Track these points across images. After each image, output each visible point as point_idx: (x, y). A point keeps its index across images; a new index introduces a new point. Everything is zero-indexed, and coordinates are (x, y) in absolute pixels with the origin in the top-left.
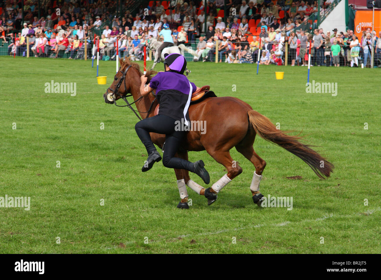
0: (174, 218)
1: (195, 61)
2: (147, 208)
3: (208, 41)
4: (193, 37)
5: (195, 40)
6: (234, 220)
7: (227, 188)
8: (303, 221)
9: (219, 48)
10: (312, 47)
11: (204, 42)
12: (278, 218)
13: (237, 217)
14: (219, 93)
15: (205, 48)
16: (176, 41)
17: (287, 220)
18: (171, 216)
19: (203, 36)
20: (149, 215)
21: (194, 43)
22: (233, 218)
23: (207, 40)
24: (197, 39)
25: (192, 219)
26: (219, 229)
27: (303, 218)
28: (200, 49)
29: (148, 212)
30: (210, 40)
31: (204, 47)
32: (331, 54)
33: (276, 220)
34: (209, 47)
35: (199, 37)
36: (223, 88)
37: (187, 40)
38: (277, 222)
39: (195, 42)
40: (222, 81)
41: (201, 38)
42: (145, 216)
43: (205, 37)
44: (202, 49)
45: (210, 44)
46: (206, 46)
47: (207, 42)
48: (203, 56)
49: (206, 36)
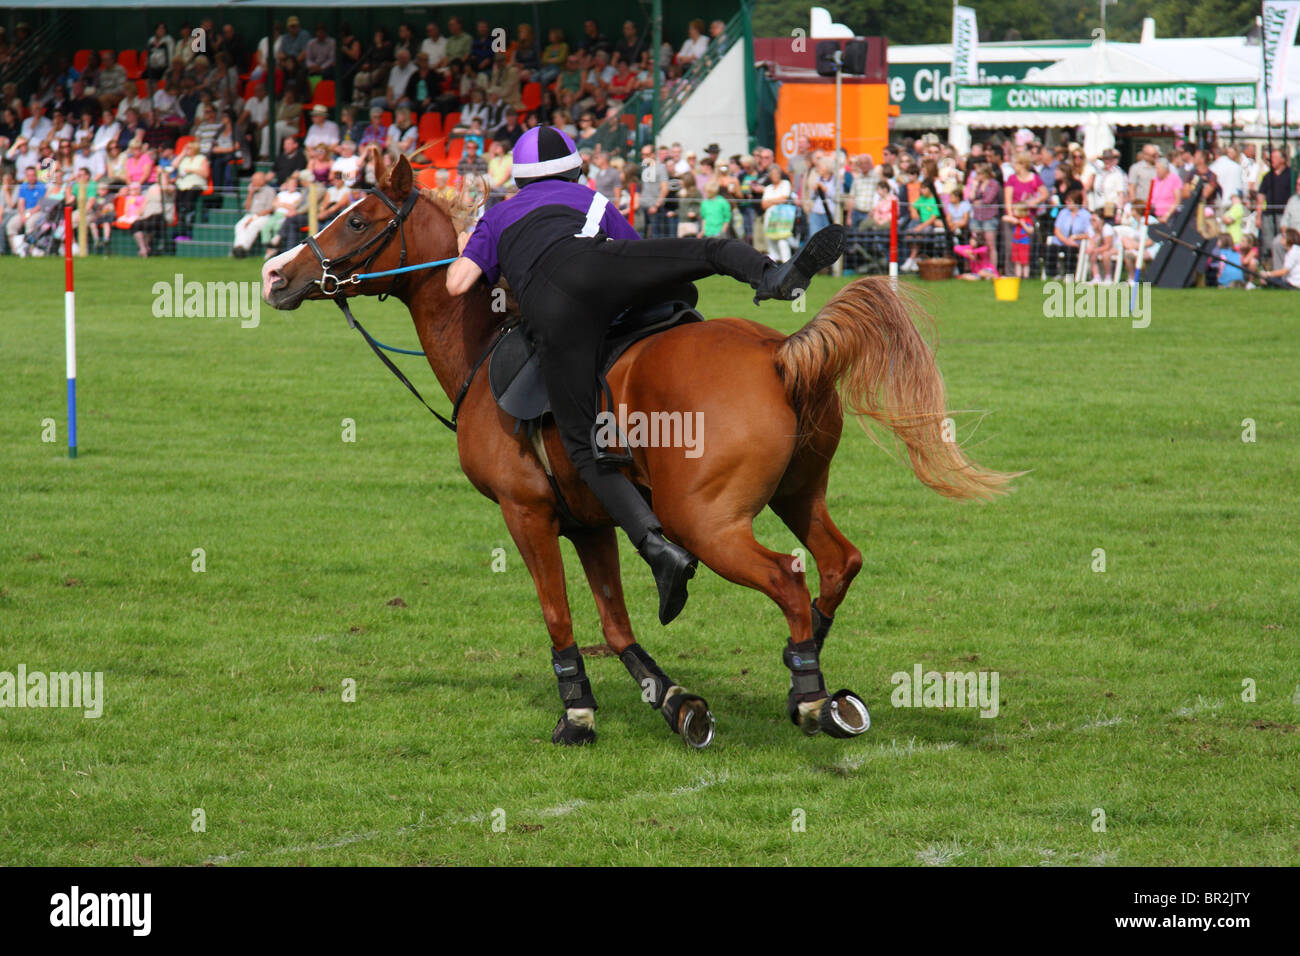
0: (186, 797)
1: (240, 253)
2: (93, 764)
3: (283, 187)
4: (229, 174)
5: (237, 184)
6: (394, 798)
7: (366, 691)
8: (629, 797)
9: (318, 212)
10: (636, 206)
11: (269, 190)
12: (546, 790)
13: (404, 789)
14: (326, 363)
15: (272, 213)
16: (171, 187)
17: (576, 797)
18: (177, 788)
19: (265, 170)
20: (98, 789)
21: (234, 195)
22: (391, 793)
23: (278, 184)
24: (244, 180)
25: (249, 798)
26: (343, 831)
27: (628, 789)
28: (255, 216)
29: (95, 778)
30: (291, 183)
31: (268, 208)
32: (700, 230)
33: (539, 796)
34: (285, 206)
35: (250, 172)
36: (337, 347)
37: (208, 184)
38: (542, 804)
39: (237, 192)
40: (334, 324)
41: (258, 177)
42: (85, 793)
43: (270, 175)
44: (260, 215)
45: (287, 199)
46: (275, 204)
47: (278, 192)
48: (265, 239)
49: (275, 169)
